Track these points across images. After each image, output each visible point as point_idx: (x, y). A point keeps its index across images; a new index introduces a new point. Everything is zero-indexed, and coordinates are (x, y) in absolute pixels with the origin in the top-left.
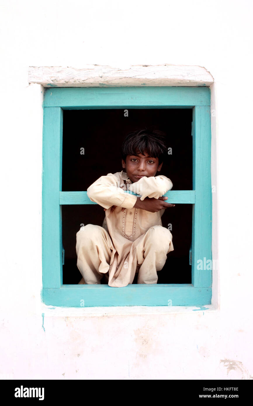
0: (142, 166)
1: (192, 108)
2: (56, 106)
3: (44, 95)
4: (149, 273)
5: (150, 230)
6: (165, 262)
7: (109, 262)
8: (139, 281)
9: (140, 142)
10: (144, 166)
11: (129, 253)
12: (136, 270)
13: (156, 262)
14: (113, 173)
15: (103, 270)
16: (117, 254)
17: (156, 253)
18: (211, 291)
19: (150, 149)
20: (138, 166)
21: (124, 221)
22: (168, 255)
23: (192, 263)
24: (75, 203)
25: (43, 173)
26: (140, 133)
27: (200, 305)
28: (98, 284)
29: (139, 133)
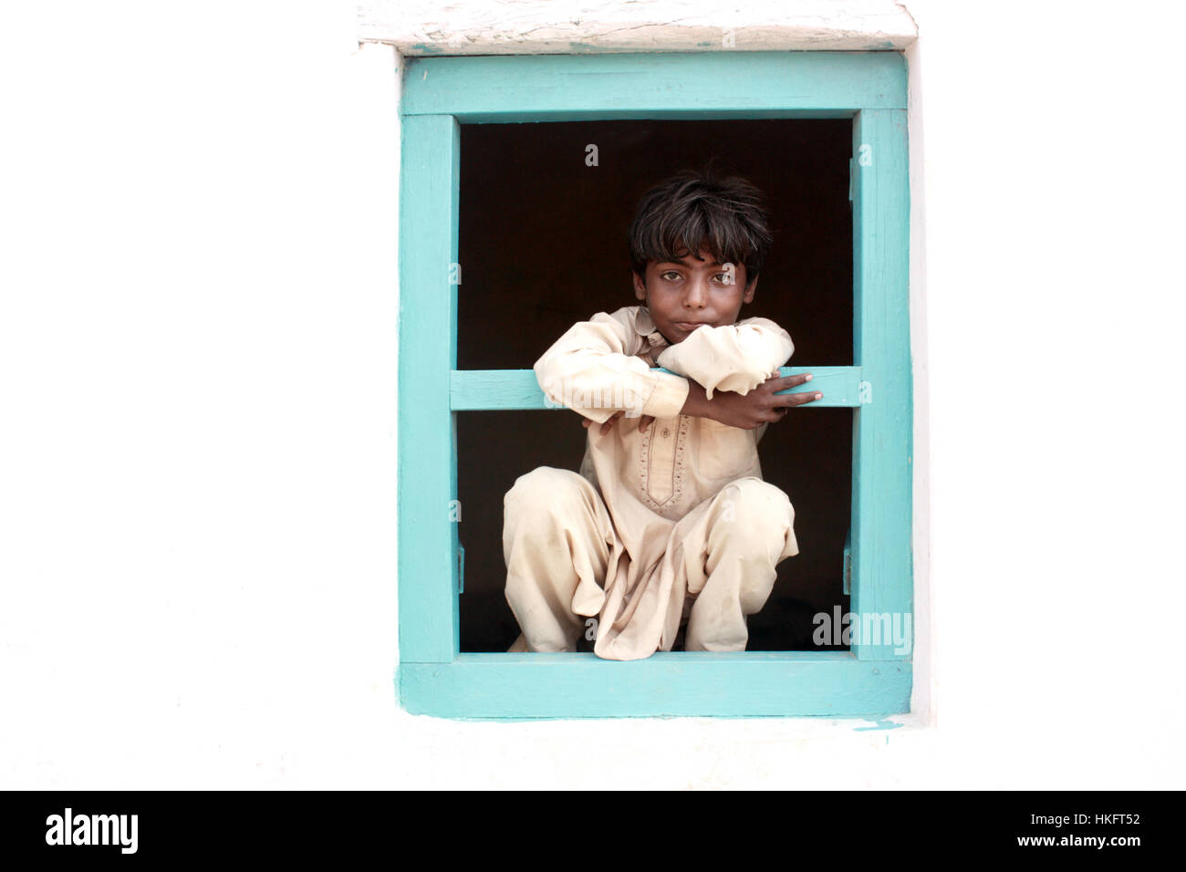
0: (697, 294)
1: (850, 116)
2: (438, 111)
3: (404, 80)
4: (718, 621)
5: (727, 491)
6: (772, 587)
7: (601, 582)
8: (689, 643)
9: (685, 218)
10: (702, 293)
11: (664, 554)
12: (684, 609)
13: (743, 590)
14: (609, 312)
15: (585, 605)
16: (625, 558)
17: (744, 563)
18: (911, 672)
19: (718, 241)
20: (684, 295)
21: (645, 458)
22: (779, 568)
23: (852, 589)
24: (499, 404)
25: (401, 314)
26: (683, 192)
27: (876, 714)
28: (569, 650)
29: (683, 188)
